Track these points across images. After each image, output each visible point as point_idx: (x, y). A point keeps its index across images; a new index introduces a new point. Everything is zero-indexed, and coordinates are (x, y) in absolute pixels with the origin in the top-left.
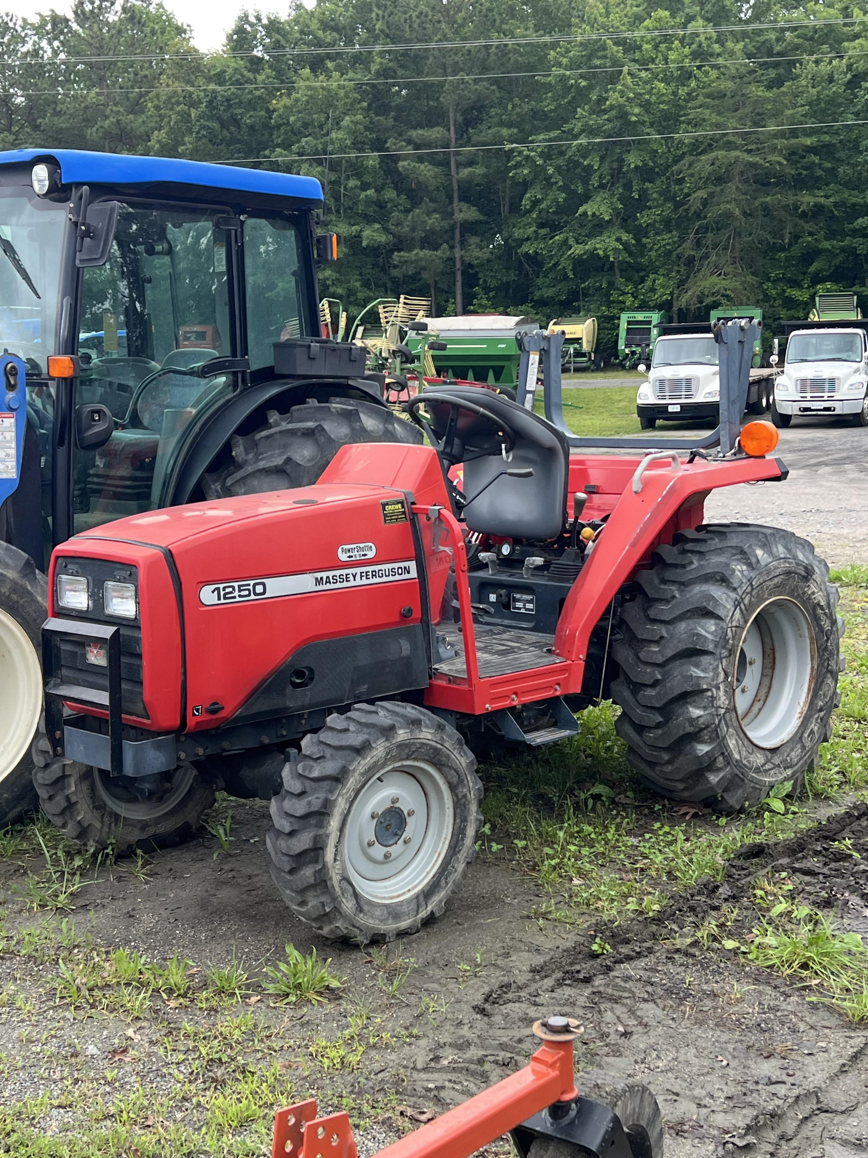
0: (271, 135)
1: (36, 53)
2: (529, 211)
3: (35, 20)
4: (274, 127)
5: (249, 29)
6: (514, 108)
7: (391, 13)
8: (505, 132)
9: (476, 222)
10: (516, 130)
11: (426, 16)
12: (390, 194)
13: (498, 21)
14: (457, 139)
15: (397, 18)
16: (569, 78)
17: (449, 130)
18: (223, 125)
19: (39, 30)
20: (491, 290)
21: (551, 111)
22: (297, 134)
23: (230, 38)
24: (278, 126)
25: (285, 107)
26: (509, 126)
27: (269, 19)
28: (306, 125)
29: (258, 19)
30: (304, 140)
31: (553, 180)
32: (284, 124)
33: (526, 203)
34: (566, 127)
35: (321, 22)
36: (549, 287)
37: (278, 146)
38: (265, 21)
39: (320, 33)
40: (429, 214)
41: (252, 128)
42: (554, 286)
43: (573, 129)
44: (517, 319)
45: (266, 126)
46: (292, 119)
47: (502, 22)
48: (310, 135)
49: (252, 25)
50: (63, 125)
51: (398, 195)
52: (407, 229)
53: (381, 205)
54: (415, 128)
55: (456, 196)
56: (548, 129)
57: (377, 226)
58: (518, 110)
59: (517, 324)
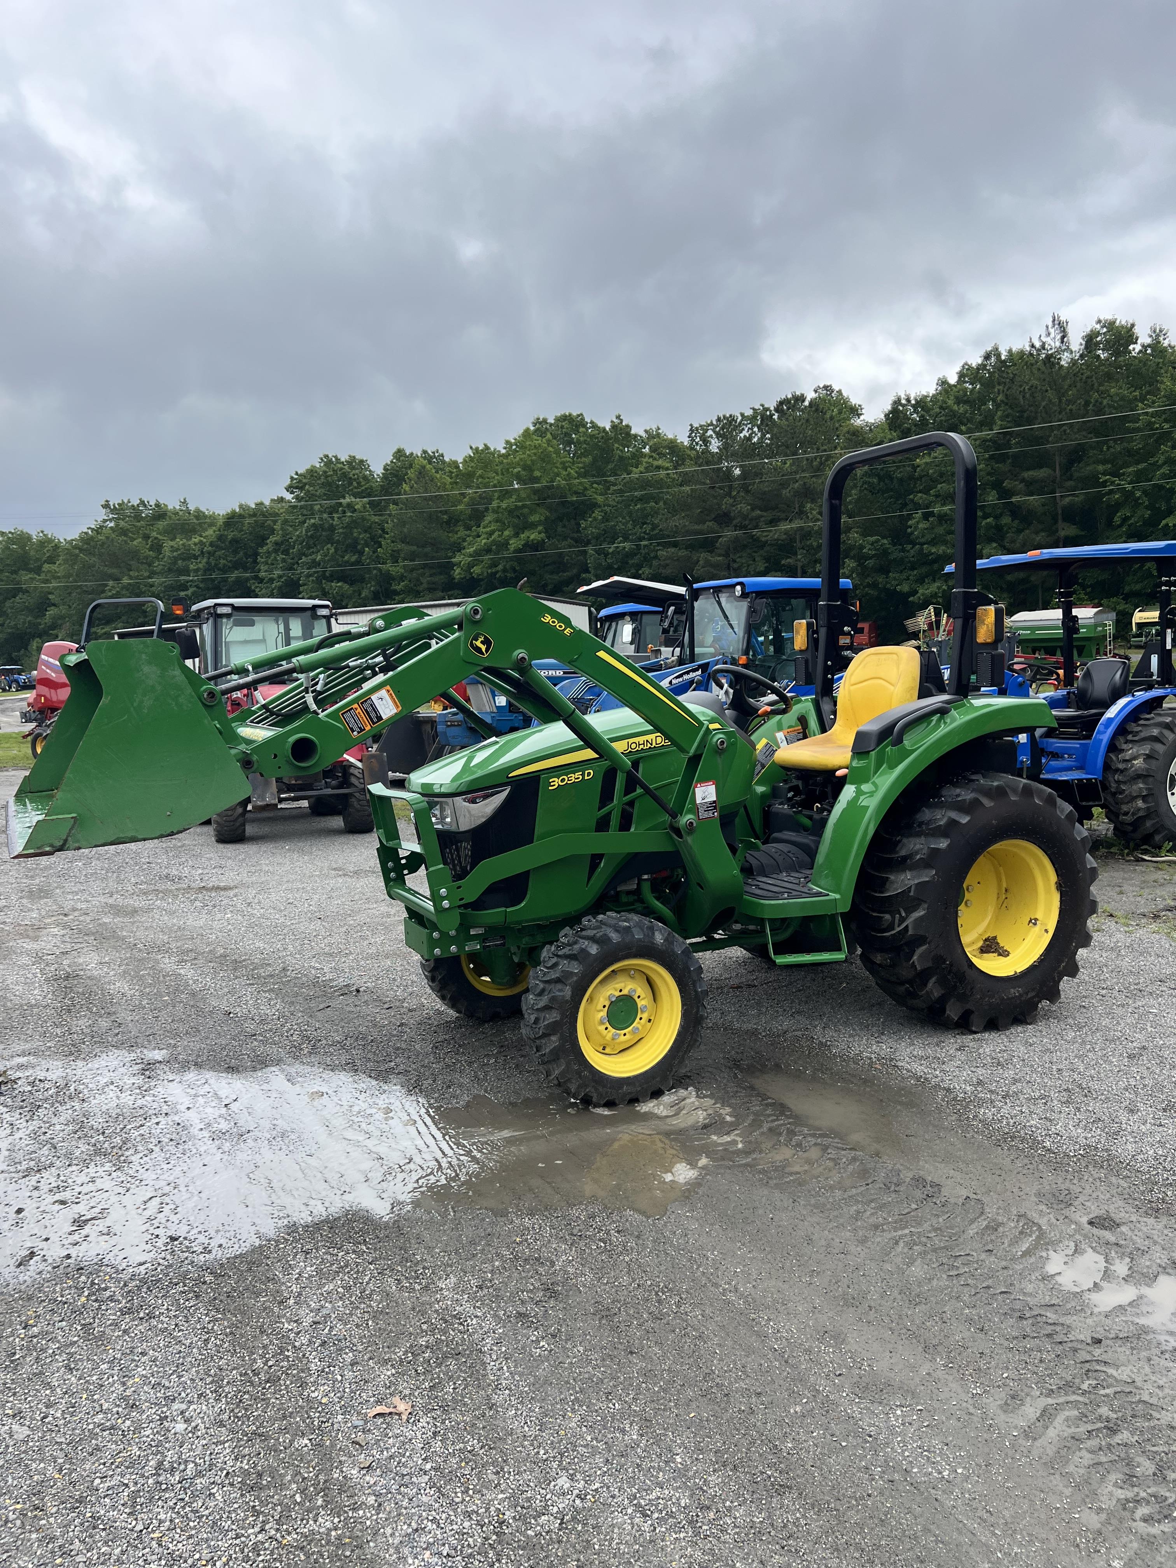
0: (916, 484)
1: (749, 439)
2: (1120, 526)
3: (749, 413)
4: (918, 479)
5: (901, 408)
6: (1108, 449)
7: (1009, 388)
8: (1101, 468)
9: (1077, 536)
10: (1110, 466)
11: (1036, 388)
12: (1006, 520)
13: (1096, 385)
14: (1061, 476)
15: (1014, 391)
16: (1155, 423)
17: (1055, 471)
18: (881, 479)
19: (752, 419)
20: (1089, 587)
21: (1140, 449)
22: (935, 482)
23: (887, 416)
24: (921, 477)
25: (926, 463)
26: (1104, 462)
27: (916, 400)
28: (942, 475)
29: (908, 400)
30: (939, 486)
31: (1140, 501)
32: (924, 476)
33: (1117, 520)
34: (1151, 461)
35: (957, 398)
36: (1137, 582)
37: (920, 492)
38: (913, 402)
39: (955, 407)
40: (1037, 533)
41: (901, 480)
42: (1142, 582)
43: (1157, 461)
44: (1096, 610)
45: (911, 478)
46: (931, 471)
47: (1100, 384)
48: (944, 482)
49: (903, 406)
50: (766, 489)
51: (1012, 521)
52: (1018, 545)
53: (999, 528)
54: (1028, 469)
55: (1060, 517)
56: (1138, 463)
57: (994, 545)
58: (1112, 450)
59: (1096, 614)
